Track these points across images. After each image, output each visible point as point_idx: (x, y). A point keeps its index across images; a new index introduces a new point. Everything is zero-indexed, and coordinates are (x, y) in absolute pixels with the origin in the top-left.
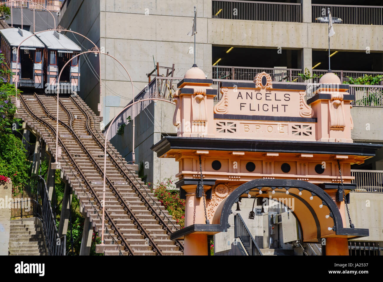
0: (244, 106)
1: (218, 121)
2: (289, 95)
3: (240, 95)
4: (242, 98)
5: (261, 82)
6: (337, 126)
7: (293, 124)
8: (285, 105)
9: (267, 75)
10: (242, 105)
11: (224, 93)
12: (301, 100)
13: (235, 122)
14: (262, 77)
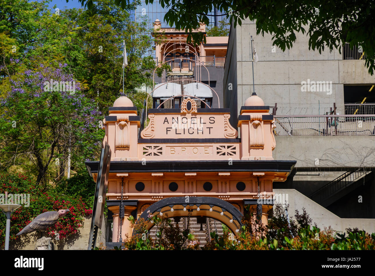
0: (170, 131)
1: (144, 145)
2: (214, 118)
3: (166, 120)
4: (168, 123)
5: (186, 107)
6: (256, 145)
7: (218, 145)
8: (210, 128)
9: (192, 101)
10: (168, 129)
11: (151, 119)
12: (226, 122)
13: (161, 145)
14: (187, 102)
